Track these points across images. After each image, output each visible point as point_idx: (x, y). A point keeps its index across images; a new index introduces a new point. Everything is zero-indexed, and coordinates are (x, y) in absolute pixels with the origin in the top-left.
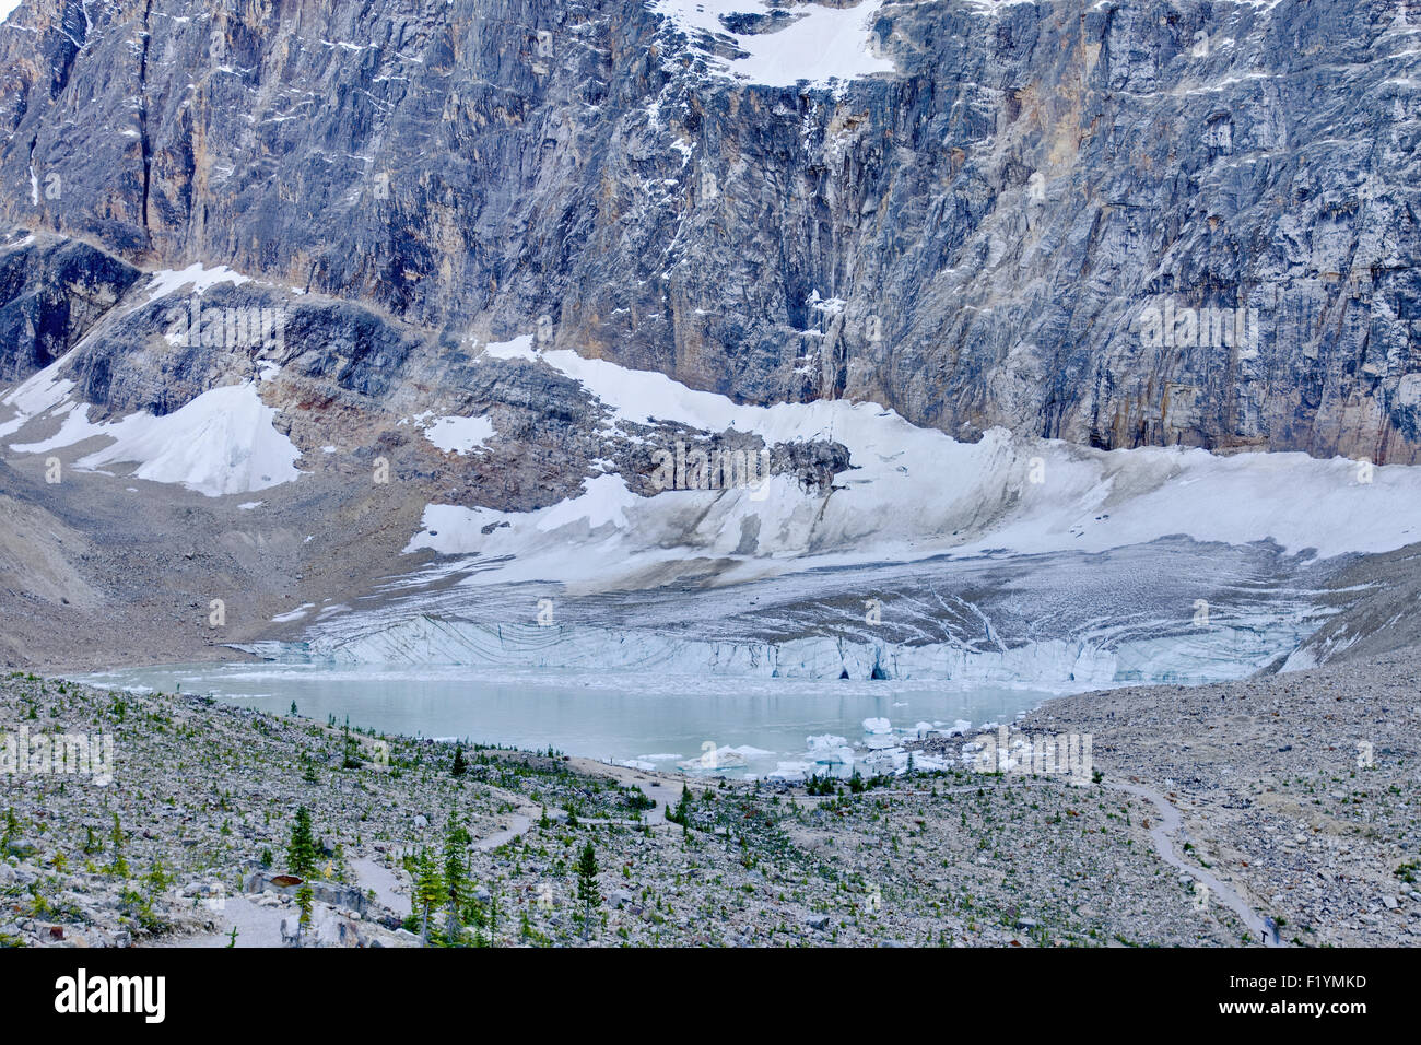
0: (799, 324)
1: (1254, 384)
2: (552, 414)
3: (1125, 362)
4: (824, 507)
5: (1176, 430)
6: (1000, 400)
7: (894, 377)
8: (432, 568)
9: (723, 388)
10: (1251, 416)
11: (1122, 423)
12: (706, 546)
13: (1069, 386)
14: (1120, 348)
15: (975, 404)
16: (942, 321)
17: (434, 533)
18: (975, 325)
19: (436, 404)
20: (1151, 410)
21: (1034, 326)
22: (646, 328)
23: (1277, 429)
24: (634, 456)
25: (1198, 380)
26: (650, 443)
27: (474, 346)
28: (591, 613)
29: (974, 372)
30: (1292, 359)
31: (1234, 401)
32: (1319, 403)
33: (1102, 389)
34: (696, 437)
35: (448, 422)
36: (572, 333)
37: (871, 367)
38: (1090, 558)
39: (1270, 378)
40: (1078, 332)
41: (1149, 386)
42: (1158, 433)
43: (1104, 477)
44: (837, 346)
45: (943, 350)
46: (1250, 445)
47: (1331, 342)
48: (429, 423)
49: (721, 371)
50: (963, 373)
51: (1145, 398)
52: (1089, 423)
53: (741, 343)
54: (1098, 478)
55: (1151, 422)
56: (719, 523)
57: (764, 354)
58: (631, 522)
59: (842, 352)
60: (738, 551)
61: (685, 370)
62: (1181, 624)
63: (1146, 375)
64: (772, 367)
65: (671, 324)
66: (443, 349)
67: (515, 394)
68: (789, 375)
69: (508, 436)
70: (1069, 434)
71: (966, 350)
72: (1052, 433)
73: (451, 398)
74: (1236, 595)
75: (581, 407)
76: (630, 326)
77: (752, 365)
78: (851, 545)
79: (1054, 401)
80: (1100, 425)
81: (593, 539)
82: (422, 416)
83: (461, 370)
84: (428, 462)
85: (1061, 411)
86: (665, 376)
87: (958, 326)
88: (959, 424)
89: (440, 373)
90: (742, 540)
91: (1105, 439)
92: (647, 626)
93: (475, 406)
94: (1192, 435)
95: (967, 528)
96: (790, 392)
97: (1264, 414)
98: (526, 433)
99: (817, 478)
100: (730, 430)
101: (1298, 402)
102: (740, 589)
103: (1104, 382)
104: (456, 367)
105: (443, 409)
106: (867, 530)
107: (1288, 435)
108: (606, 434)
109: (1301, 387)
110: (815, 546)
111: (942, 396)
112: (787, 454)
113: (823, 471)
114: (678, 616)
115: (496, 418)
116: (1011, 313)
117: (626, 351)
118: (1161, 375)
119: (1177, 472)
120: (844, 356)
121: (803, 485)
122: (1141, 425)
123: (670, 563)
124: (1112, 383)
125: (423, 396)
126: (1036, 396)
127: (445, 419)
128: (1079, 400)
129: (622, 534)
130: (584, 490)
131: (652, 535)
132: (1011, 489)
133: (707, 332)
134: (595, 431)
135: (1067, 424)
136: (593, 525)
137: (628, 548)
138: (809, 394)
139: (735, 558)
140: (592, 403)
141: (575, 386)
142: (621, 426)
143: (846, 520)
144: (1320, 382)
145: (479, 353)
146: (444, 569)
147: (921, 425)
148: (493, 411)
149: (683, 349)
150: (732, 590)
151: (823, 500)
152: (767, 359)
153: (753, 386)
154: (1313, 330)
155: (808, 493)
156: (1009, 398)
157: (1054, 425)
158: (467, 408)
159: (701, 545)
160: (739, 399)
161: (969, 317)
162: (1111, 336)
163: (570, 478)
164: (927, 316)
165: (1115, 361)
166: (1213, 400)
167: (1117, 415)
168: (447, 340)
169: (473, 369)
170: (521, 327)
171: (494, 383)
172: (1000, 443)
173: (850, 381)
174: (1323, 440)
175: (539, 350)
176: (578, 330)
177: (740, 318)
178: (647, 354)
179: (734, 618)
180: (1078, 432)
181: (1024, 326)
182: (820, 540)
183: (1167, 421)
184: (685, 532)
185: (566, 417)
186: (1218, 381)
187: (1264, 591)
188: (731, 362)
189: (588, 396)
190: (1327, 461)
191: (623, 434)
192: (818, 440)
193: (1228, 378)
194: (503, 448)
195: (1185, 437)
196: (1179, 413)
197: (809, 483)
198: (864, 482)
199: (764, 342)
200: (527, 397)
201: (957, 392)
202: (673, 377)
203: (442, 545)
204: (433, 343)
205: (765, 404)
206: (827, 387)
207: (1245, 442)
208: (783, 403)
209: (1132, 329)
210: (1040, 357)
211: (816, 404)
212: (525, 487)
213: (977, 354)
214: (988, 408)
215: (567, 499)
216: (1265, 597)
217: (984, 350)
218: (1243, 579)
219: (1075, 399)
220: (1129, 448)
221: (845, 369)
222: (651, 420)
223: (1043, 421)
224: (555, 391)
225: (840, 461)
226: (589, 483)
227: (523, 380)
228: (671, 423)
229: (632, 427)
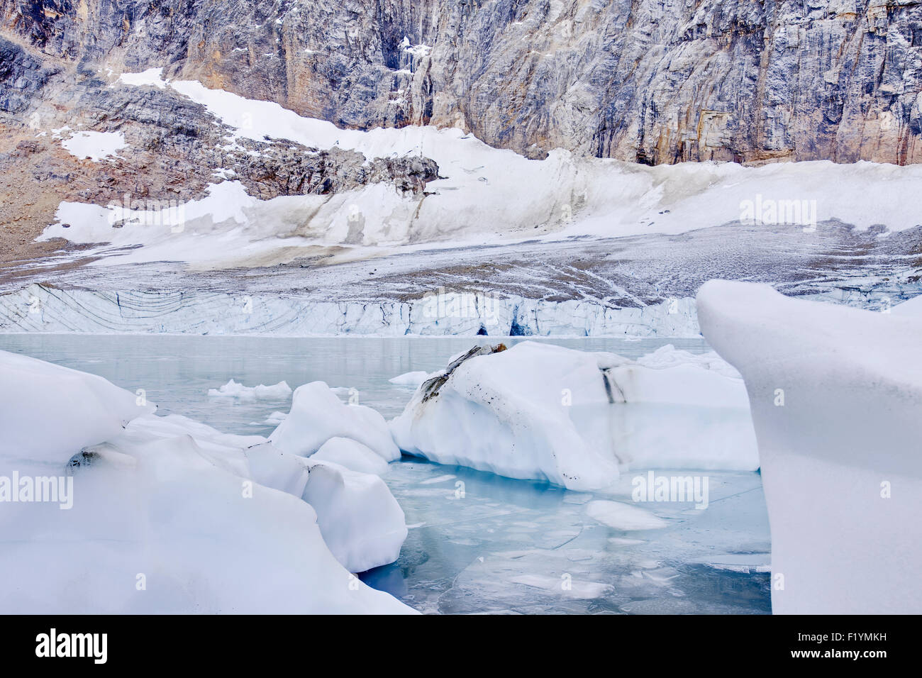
0: (393, 64)
1: (780, 107)
2: (179, 130)
3: (666, 94)
4: (419, 208)
5: (709, 149)
6: (561, 127)
7: (472, 108)
8: (63, 254)
9: (328, 116)
10: (778, 134)
11: (664, 143)
12: (318, 237)
13: (618, 116)
14: (662, 84)
15: (541, 130)
16: (513, 62)
17: (66, 226)
18: (540, 66)
19: (73, 120)
20: (688, 132)
21: (588, 69)
22: (262, 64)
23: (802, 142)
24: (253, 166)
25: (729, 107)
26: (266, 156)
27: (109, 75)
28: (213, 282)
29: (539, 104)
30: (815, 85)
31: (762, 122)
32: (840, 119)
33: (647, 116)
34: (306, 153)
35: (84, 135)
36: (196, 67)
37: (453, 100)
38: (675, 238)
39: (794, 102)
40: (625, 73)
41: (687, 113)
42: (694, 151)
43: (655, 184)
44: (425, 83)
45: (514, 85)
46: (778, 158)
47: (850, 68)
48: (67, 136)
49: (327, 101)
50: (530, 105)
51: (684, 123)
52: (636, 145)
53: (344, 79)
54: (650, 185)
55: (688, 144)
56: (328, 220)
57: (363, 88)
58: (250, 219)
59: (429, 87)
60: (346, 242)
61: (296, 100)
62: (790, 287)
63: (684, 104)
64: (370, 99)
65: (284, 62)
66: (80, 76)
67: (146, 113)
68: (385, 105)
69: (139, 148)
70: (618, 154)
71: (533, 86)
72: (605, 154)
73: (87, 116)
74: (831, 261)
75: (205, 125)
76: (248, 63)
77: (353, 96)
78: (446, 237)
79: (605, 128)
80: (645, 145)
81: (214, 232)
82: (60, 130)
83: (97, 93)
84: (63, 166)
85: (611, 136)
86: (278, 105)
87: (527, 66)
88: (528, 145)
89: (78, 96)
90: (350, 233)
91: (650, 157)
92: (271, 291)
93: (109, 123)
94: (724, 153)
95: (546, 223)
96: (385, 119)
97: (790, 132)
98: (155, 146)
99: (412, 186)
100: (335, 148)
101: (820, 119)
102: (356, 265)
103: (649, 111)
104: (92, 91)
105: (80, 125)
106: (458, 226)
107: (812, 147)
108: (227, 148)
109: (823, 107)
110: (413, 238)
111: (514, 123)
112: (385, 166)
113: (416, 181)
114: (301, 284)
115: (128, 133)
116: (569, 58)
117: (245, 83)
118: (698, 104)
119: (716, 180)
120: (431, 91)
121: (400, 191)
122: (680, 145)
123: (286, 249)
124: (656, 112)
125: (61, 114)
126: (591, 124)
127: (81, 133)
128: (627, 126)
129: (242, 228)
130: (208, 193)
131: (270, 228)
132: (577, 195)
133: (315, 68)
134: (218, 146)
135: (617, 146)
136: (215, 221)
137: (248, 238)
138: (401, 120)
139: (344, 246)
140: (215, 123)
141: (199, 109)
142: (240, 142)
143: (439, 218)
144: (841, 103)
145: (114, 81)
146: (74, 255)
147: (495, 146)
148: (125, 127)
149: (294, 82)
150: (348, 266)
151: (418, 203)
152: (366, 92)
153: (354, 114)
154: (833, 61)
155: (404, 197)
156: (568, 126)
157: (606, 147)
158: (102, 125)
159: (313, 237)
160: (342, 124)
161: (535, 60)
162: (653, 75)
163: (195, 183)
164: (500, 59)
165: (658, 94)
166: (742, 123)
167: (660, 138)
168: (84, 69)
169: (107, 93)
170: (151, 61)
171: (127, 104)
172: (563, 160)
173: (435, 111)
174: (846, 148)
175: (167, 80)
176: (202, 64)
177: (344, 59)
178: (263, 86)
179: (358, 284)
180: (626, 152)
181: (579, 68)
182: (418, 233)
183: (702, 142)
184: (299, 228)
185: (192, 133)
186: (746, 107)
187: (856, 258)
188: (335, 95)
189: (211, 117)
190: (851, 165)
191: (242, 149)
192: (411, 155)
193: (755, 104)
194: (134, 158)
195: (717, 154)
196: (713, 134)
197: (404, 189)
198: (451, 189)
199: (364, 78)
200: (156, 116)
201: (525, 119)
202: (285, 106)
203: (73, 236)
204: (71, 72)
205: (364, 129)
206: (417, 115)
207: (772, 156)
208: (379, 128)
209: (672, 68)
210: (593, 92)
211: (408, 128)
212: (153, 189)
213: (542, 90)
214: (551, 133)
215: (192, 201)
216: (860, 262)
217: (548, 86)
218: (829, 249)
219: (623, 125)
220: (670, 163)
221: (431, 101)
222: (267, 138)
223: (597, 144)
224: (181, 111)
225: (431, 174)
226: (212, 187)
227: (153, 102)
228: (284, 141)
229: (251, 143)
